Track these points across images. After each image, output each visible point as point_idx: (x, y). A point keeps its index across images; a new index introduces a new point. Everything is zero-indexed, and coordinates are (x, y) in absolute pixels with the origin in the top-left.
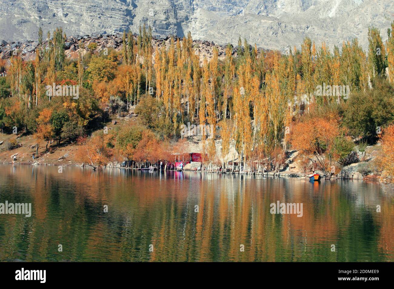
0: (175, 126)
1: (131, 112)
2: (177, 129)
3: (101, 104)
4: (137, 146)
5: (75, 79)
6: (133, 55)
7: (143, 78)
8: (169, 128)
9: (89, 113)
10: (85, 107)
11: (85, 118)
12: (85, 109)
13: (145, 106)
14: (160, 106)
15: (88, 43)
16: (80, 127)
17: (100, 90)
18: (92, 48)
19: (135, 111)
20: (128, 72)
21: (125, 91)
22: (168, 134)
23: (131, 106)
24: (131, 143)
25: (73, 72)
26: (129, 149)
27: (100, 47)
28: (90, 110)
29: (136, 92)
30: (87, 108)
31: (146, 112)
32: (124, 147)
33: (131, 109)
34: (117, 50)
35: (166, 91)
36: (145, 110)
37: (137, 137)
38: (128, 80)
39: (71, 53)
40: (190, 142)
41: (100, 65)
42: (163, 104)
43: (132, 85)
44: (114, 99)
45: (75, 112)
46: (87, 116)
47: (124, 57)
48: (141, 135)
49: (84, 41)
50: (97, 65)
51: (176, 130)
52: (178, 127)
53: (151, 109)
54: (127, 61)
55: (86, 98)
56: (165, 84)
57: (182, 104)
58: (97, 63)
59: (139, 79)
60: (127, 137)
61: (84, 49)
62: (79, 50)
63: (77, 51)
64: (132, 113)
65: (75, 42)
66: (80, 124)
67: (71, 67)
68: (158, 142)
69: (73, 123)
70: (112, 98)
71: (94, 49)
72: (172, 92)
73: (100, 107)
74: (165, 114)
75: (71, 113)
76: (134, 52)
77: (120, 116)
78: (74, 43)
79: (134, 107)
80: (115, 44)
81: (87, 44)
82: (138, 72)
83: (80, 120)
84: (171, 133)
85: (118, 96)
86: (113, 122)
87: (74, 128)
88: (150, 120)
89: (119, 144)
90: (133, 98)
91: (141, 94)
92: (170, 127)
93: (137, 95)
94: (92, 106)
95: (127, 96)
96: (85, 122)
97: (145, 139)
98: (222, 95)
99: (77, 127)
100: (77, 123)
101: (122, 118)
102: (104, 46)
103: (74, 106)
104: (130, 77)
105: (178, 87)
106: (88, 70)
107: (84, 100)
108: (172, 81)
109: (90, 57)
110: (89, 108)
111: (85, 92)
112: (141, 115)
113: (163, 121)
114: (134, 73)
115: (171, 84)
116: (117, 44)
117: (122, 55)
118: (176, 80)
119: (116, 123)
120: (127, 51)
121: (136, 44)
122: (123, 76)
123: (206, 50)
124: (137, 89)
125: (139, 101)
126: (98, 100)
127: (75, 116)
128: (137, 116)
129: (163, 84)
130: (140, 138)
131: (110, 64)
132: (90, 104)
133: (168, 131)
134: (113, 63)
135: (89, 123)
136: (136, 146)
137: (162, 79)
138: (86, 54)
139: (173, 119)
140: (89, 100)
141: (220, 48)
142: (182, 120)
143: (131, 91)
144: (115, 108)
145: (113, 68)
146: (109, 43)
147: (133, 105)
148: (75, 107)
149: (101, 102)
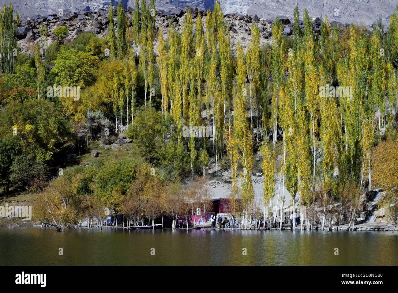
0: (193, 157)
1: (121, 135)
2: (195, 160)
3: (73, 126)
4: (128, 191)
5: (32, 87)
6: (125, 44)
7: (140, 79)
8: (182, 160)
9: (53, 141)
10: (47, 130)
11: (47, 149)
12: (46, 133)
13: (144, 126)
14: (168, 124)
15: (55, 27)
16: (39, 164)
17: (70, 103)
18: (60, 35)
19: (128, 134)
20: (115, 72)
21: (112, 103)
22: (181, 169)
23: (122, 126)
24: (119, 186)
25: (30, 76)
26: (116, 196)
27: (74, 32)
28: (54, 136)
29: (130, 103)
30: (51, 131)
31: (146, 135)
32: (108, 192)
33: (122, 130)
34: (100, 36)
35: (177, 99)
36: (143, 133)
37: (128, 175)
38: (116, 85)
39: (27, 45)
40: (217, 182)
41: (71, 61)
42: (173, 120)
43: (123, 91)
44: (93, 115)
45: (30, 140)
46: (51, 146)
47: (112, 46)
48: (135, 172)
49: (48, 25)
50: (67, 62)
51: (195, 162)
52: (197, 158)
53: (153, 129)
54: (116, 54)
55: (49, 116)
56: (174, 88)
57: (204, 119)
58: (66, 59)
59: (133, 81)
60: (112, 177)
61: (48, 38)
62: (40, 38)
63: (38, 40)
64: (123, 138)
65: (35, 25)
66: (39, 159)
67: (26, 67)
68: (162, 184)
69: (29, 157)
70: (91, 114)
71: (63, 36)
72: (187, 100)
73: (72, 131)
74: (176, 136)
75: (26, 141)
76: (129, 39)
77: (104, 143)
78: (32, 29)
79: (127, 127)
80: (98, 26)
81: (54, 29)
82: (131, 71)
83: (40, 152)
84: (187, 168)
85: (100, 111)
86: (94, 153)
87: (31, 166)
88: (151, 147)
89: (100, 189)
90: (125, 113)
91: (137, 106)
92: (184, 158)
93: (131, 108)
94: (59, 129)
95: (115, 110)
96: (47, 155)
97: (141, 179)
98: (270, 103)
99: (34, 163)
100: (35, 157)
101: (108, 146)
102: (81, 31)
103: (29, 129)
104: (120, 79)
105: (197, 93)
106: (53, 71)
107: (45, 119)
108: (186, 82)
109: (58, 50)
110: (54, 132)
111: (46, 106)
112: (138, 141)
113: (173, 149)
114: (125, 73)
115: (185, 87)
116: (101, 27)
117: (109, 44)
118: (193, 81)
119: (97, 155)
120: (116, 38)
121: (131, 25)
122: (108, 78)
123: (246, 30)
124: (130, 98)
125: (134, 117)
126: (68, 118)
127: (32, 146)
128: (131, 142)
129: (172, 88)
130: (133, 177)
131: (88, 59)
132: (54, 125)
133: (181, 164)
134: (93, 57)
135: (54, 155)
136: (126, 190)
137: (170, 79)
138: (51, 46)
139: (189, 145)
140: (53, 119)
141: (269, 25)
142: (205, 145)
143: (121, 102)
144: (96, 131)
145: (93, 65)
146: (89, 26)
147: (124, 124)
148: (31, 131)
149: (74, 121)
